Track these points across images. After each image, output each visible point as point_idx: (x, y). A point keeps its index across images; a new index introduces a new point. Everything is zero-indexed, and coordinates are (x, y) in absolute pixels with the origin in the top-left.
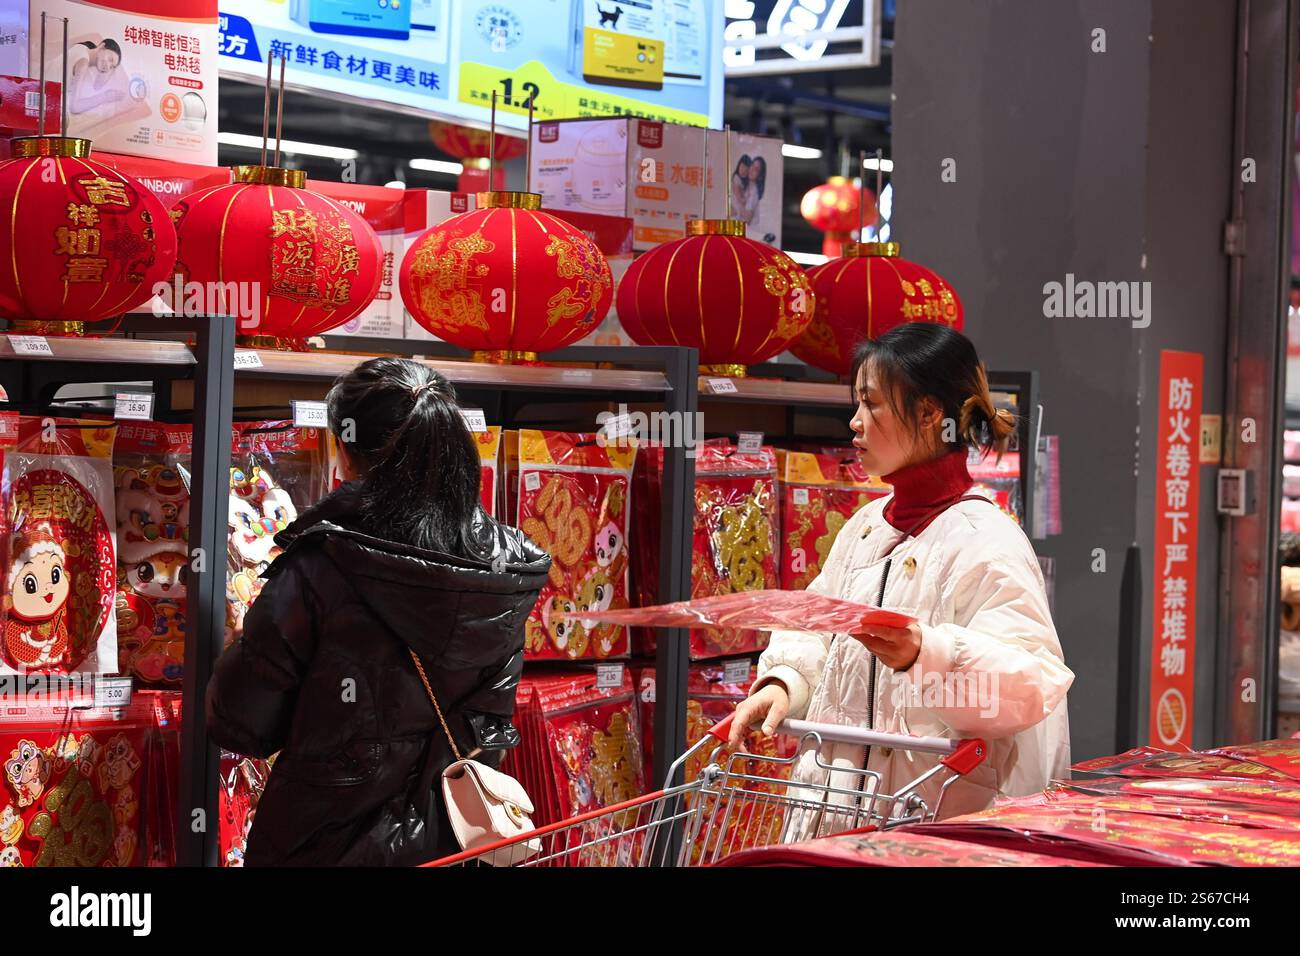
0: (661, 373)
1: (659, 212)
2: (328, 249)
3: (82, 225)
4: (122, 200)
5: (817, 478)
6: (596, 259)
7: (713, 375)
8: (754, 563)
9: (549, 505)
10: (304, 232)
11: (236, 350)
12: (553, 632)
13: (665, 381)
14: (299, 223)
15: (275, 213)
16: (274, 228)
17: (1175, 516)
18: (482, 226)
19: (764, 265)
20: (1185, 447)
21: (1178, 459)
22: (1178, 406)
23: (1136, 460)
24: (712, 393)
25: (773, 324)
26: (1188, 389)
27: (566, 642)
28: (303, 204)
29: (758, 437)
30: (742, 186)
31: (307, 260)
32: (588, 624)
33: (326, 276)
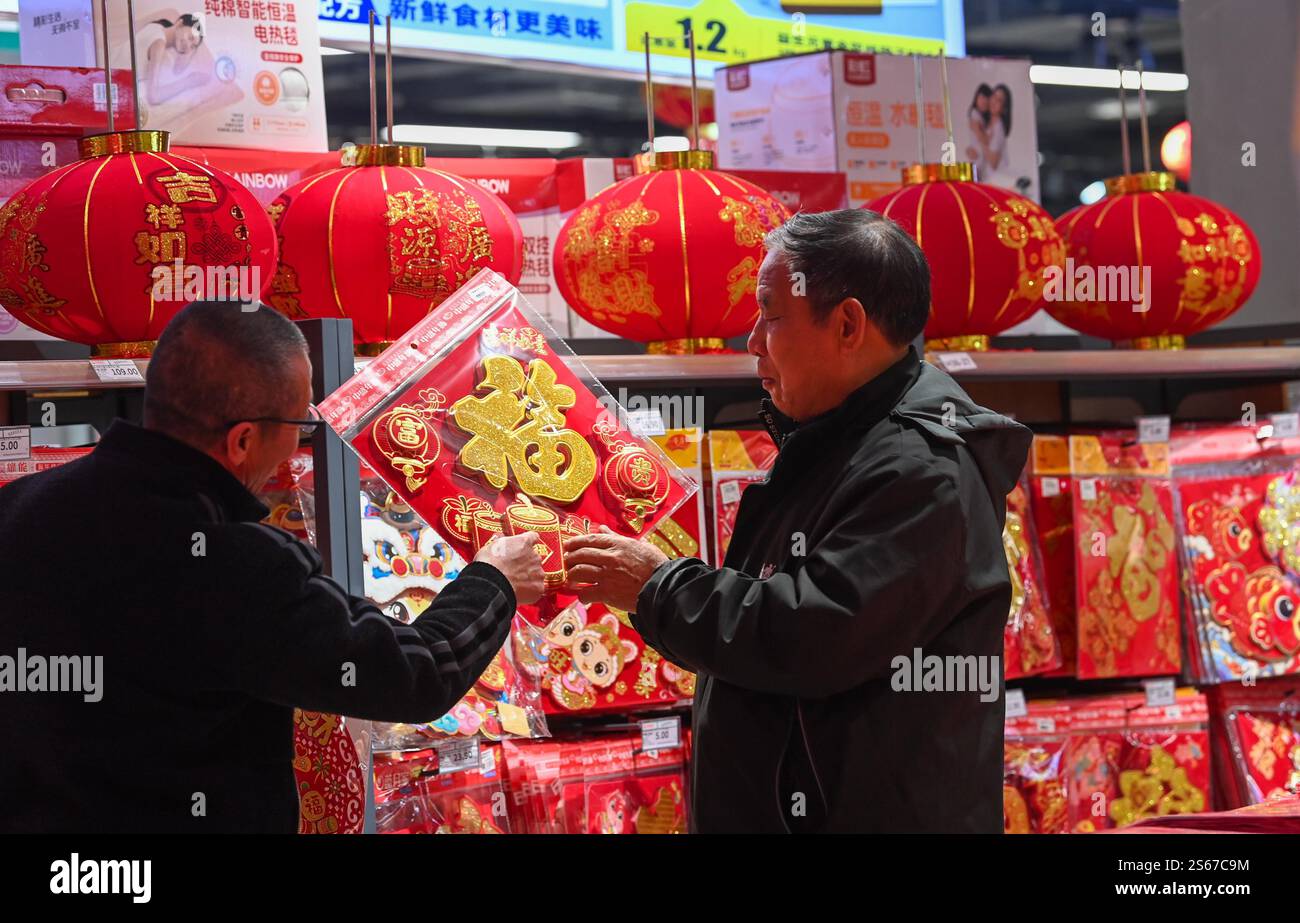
1: (880, 163)
2: (454, 234)
3: (165, 228)
4: (207, 196)
5: (1102, 468)
7: (947, 349)
10: (425, 216)
11: (356, 359)
14: (418, 206)
15: (390, 197)
16: (389, 214)
18: (643, 193)
19: (996, 212)
25: (1013, 282)
28: (421, 184)
30: (983, 122)
31: (430, 248)
33: (455, 266)
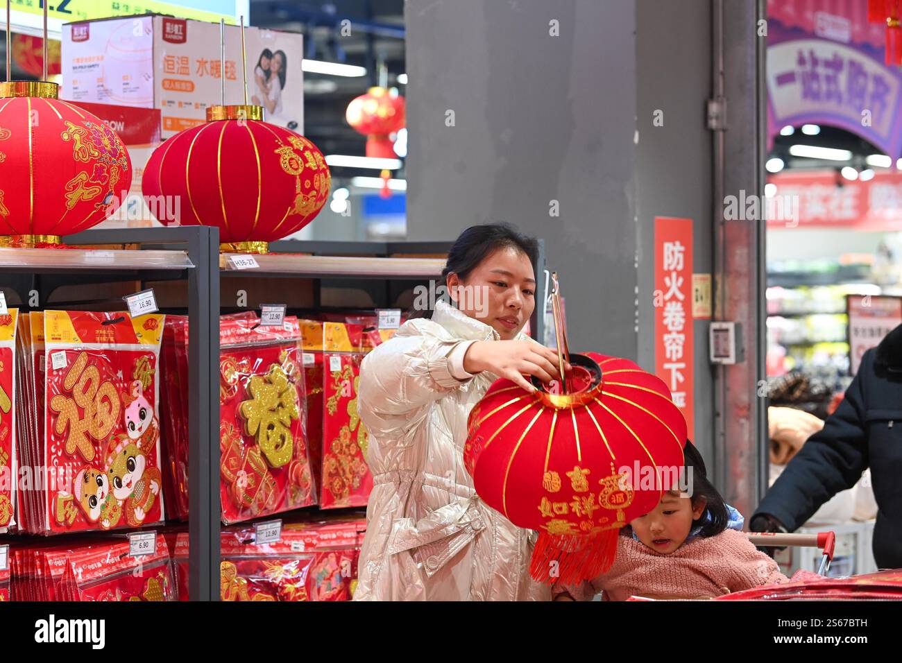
0: (183, 252)
1: (186, 103)
6: (112, 144)
8: (282, 428)
9: (77, 382)
12: (85, 504)
13: (187, 259)
17: (673, 367)
19: (280, 146)
20: (679, 305)
21: (674, 316)
22: (672, 268)
23: (636, 318)
24: (234, 269)
25: (290, 202)
26: (680, 252)
27: (99, 513)
29: (281, 310)
30: (265, 78)
32: (122, 494)
